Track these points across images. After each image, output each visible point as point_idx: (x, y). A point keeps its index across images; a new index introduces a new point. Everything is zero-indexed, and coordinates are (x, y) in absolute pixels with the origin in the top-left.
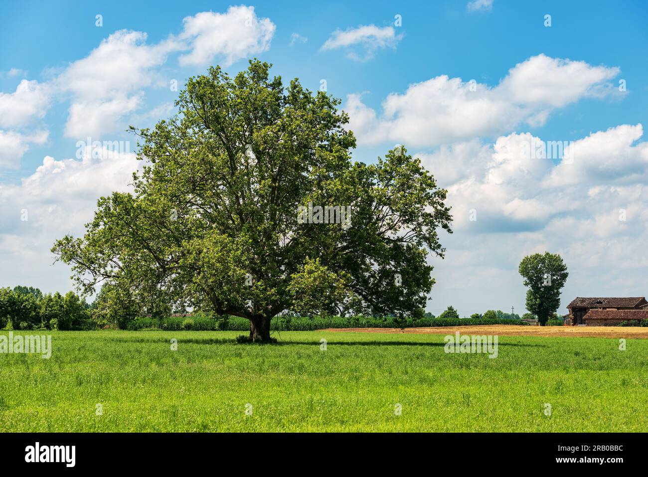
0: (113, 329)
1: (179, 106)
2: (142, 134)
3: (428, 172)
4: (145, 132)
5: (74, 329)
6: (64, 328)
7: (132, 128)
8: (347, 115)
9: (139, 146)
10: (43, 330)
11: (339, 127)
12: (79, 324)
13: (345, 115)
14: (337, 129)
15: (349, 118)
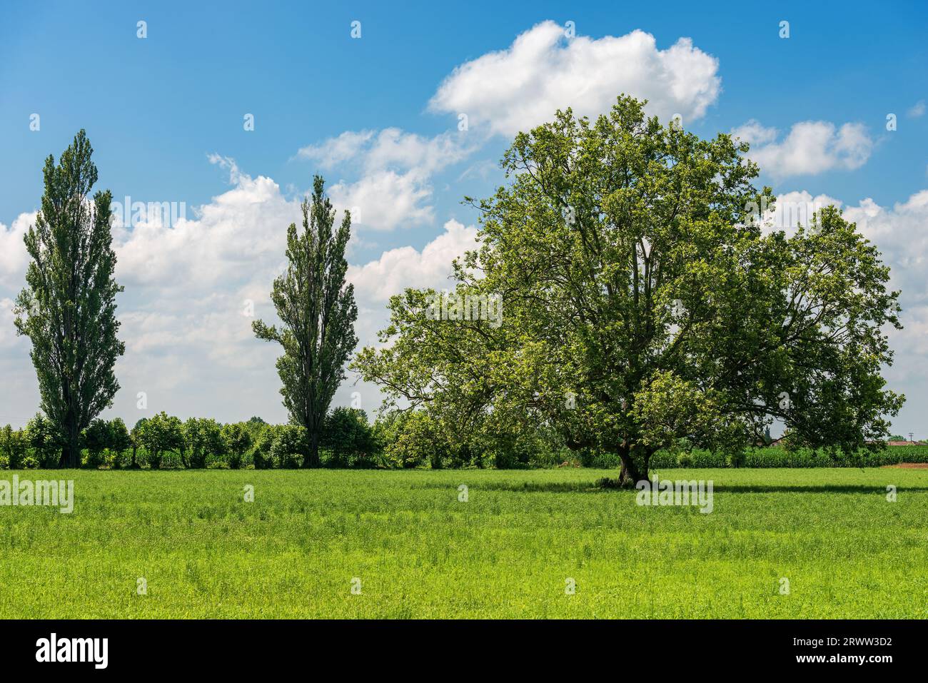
0: (573, 466)
1: (506, 168)
2: (483, 206)
3: (868, 241)
4: (487, 203)
5: (521, 467)
6: (502, 466)
7: (468, 199)
8: (755, 165)
9: (481, 222)
10: (472, 469)
11: (745, 183)
12: (526, 460)
13: (752, 166)
14: (742, 185)
15: (758, 170)
